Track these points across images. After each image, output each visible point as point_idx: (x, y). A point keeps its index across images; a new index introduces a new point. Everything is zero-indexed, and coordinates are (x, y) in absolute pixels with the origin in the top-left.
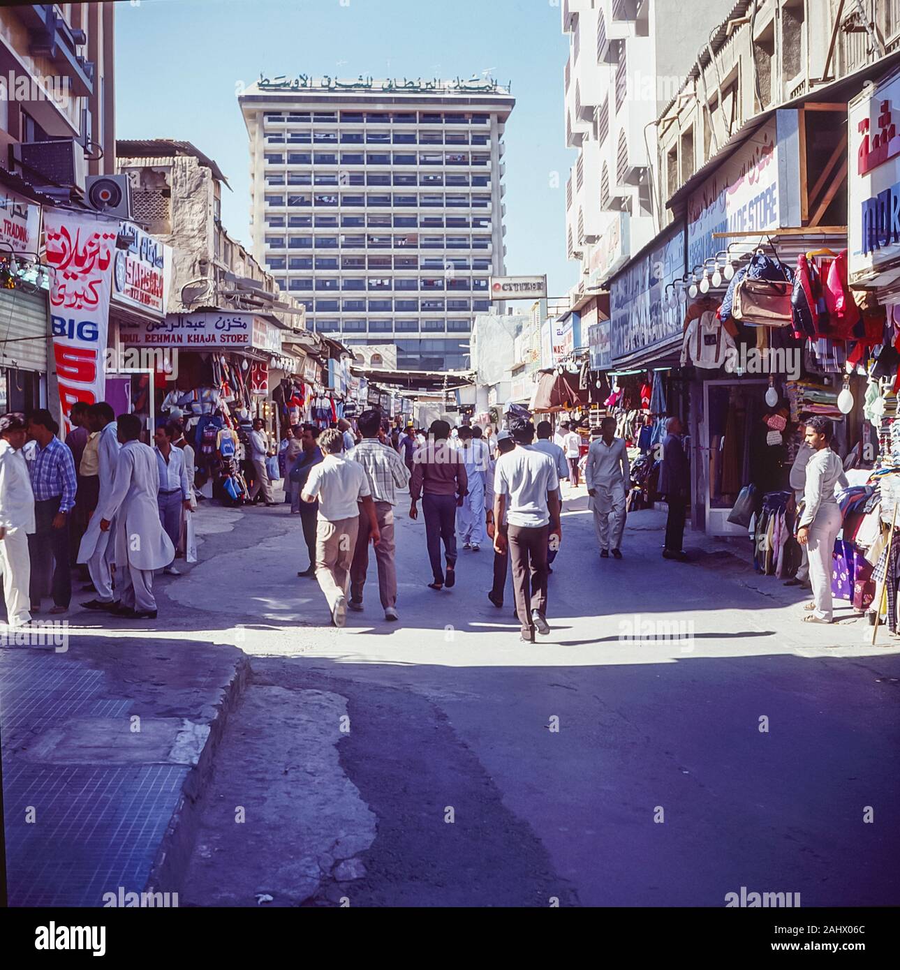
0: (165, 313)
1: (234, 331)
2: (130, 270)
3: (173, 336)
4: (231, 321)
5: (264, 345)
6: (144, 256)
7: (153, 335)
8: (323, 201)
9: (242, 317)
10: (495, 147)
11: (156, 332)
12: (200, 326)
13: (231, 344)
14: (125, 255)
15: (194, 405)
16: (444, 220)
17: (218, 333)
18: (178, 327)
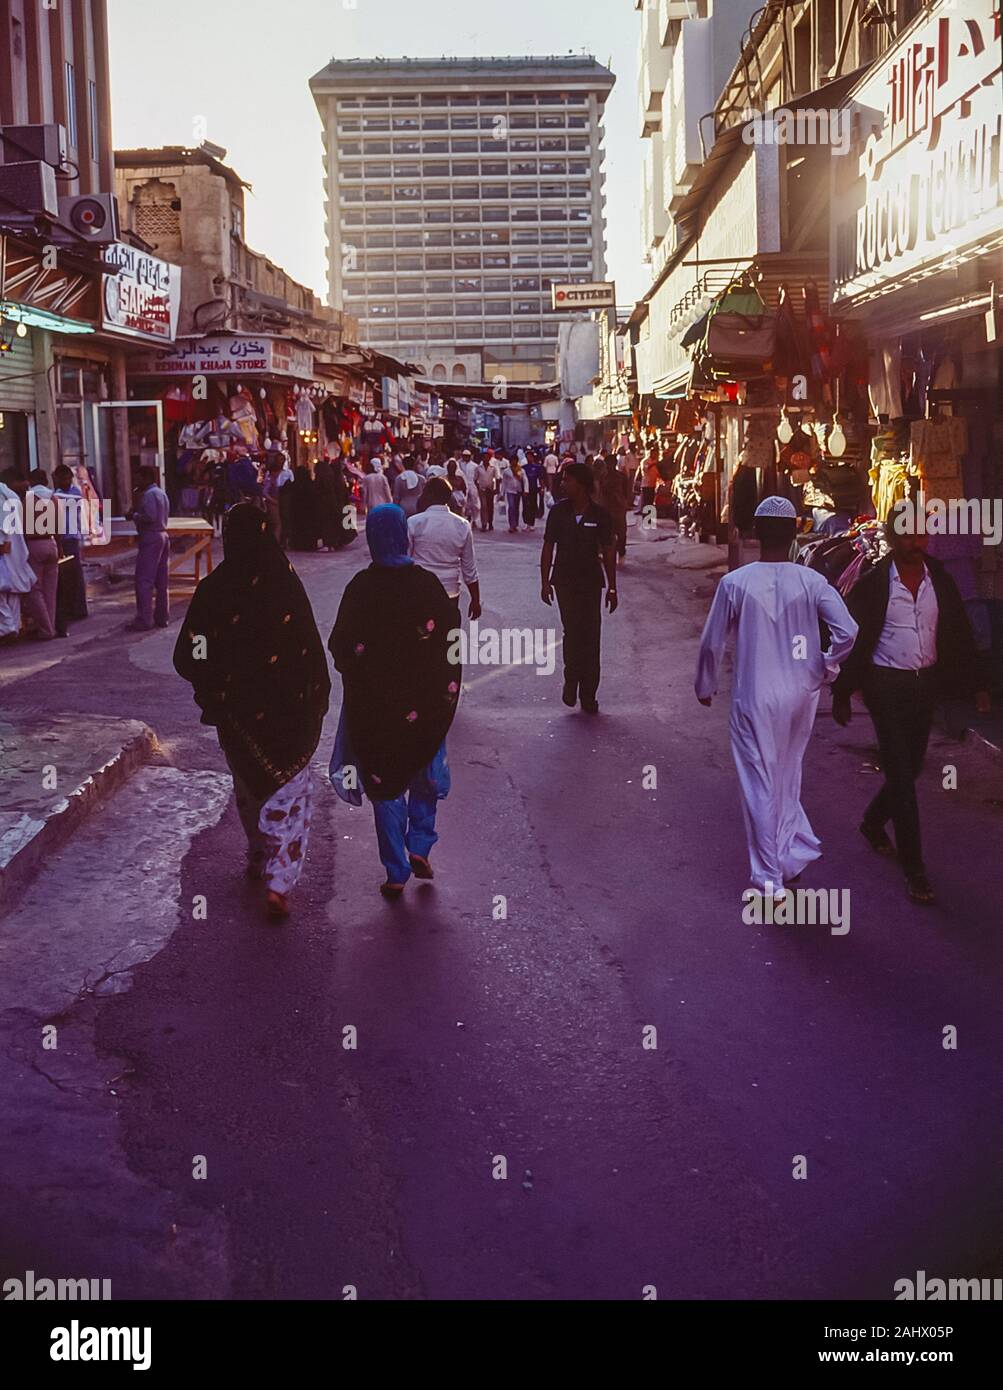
0: (173, 339)
1: (251, 357)
2: (125, 296)
3: (186, 364)
4: (247, 345)
5: (287, 369)
6: (142, 279)
7: (165, 363)
8: (404, 195)
9: (258, 340)
10: (595, 130)
11: (167, 359)
12: (214, 352)
13: (247, 370)
14: (118, 280)
15: (212, 437)
16: (539, 214)
17: (234, 359)
18: (190, 353)
